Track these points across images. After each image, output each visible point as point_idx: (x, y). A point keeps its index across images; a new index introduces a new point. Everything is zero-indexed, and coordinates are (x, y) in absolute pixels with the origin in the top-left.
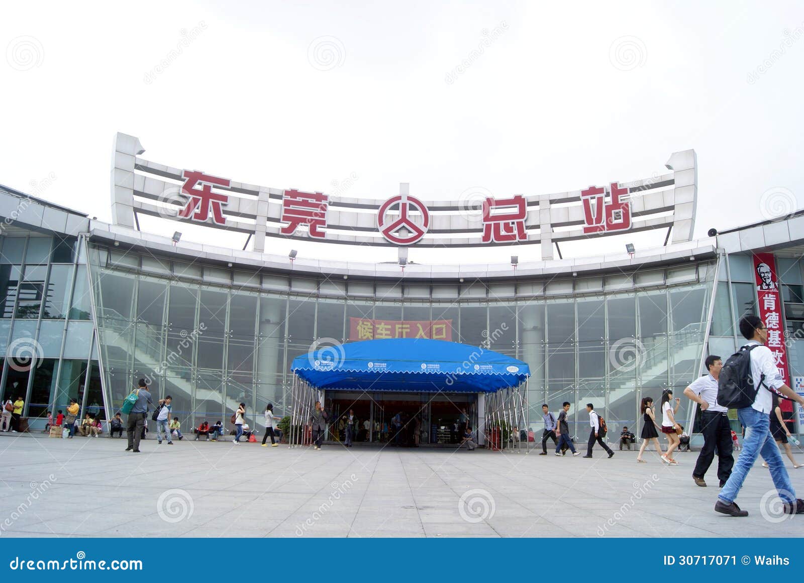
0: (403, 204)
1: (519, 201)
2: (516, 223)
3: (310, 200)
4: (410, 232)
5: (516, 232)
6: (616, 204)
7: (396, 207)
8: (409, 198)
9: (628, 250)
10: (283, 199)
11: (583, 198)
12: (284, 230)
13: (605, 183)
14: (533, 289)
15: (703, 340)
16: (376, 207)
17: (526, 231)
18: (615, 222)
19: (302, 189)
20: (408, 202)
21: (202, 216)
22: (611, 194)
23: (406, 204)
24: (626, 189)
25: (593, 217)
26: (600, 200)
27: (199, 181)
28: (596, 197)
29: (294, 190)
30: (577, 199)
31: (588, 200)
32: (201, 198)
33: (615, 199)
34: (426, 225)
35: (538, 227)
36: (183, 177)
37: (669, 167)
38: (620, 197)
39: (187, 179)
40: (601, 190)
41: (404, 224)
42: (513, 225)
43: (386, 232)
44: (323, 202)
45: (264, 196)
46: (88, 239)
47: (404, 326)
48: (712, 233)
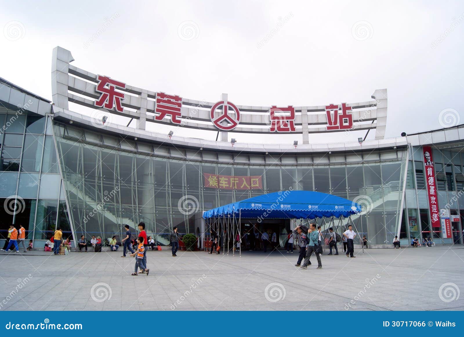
0: (225, 106)
1: (290, 109)
2: (289, 122)
3: (172, 100)
4: (229, 123)
5: (289, 127)
6: (345, 115)
7: (221, 108)
8: (229, 103)
9: (359, 141)
10: (156, 98)
11: (327, 110)
12: (157, 118)
13: (338, 103)
14: (305, 160)
15: (402, 190)
16: (210, 107)
17: (295, 127)
18: (345, 124)
19: (167, 93)
20: (228, 105)
21: (110, 106)
22: (342, 109)
23: (227, 106)
24: (351, 107)
25: (332, 121)
26: (336, 112)
27: (107, 83)
28: (334, 110)
29: (162, 93)
30: (323, 110)
31: (329, 111)
32: (109, 94)
33: (344, 112)
34: (238, 119)
35: (301, 124)
36: (98, 79)
37: (373, 97)
38: (347, 111)
39: (100, 81)
40: (336, 107)
41: (226, 118)
42: (287, 123)
43: (216, 122)
44: (179, 102)
45: (144, 95)
46: (53, 118)
47: (235, 179)
48: (403, 134)
